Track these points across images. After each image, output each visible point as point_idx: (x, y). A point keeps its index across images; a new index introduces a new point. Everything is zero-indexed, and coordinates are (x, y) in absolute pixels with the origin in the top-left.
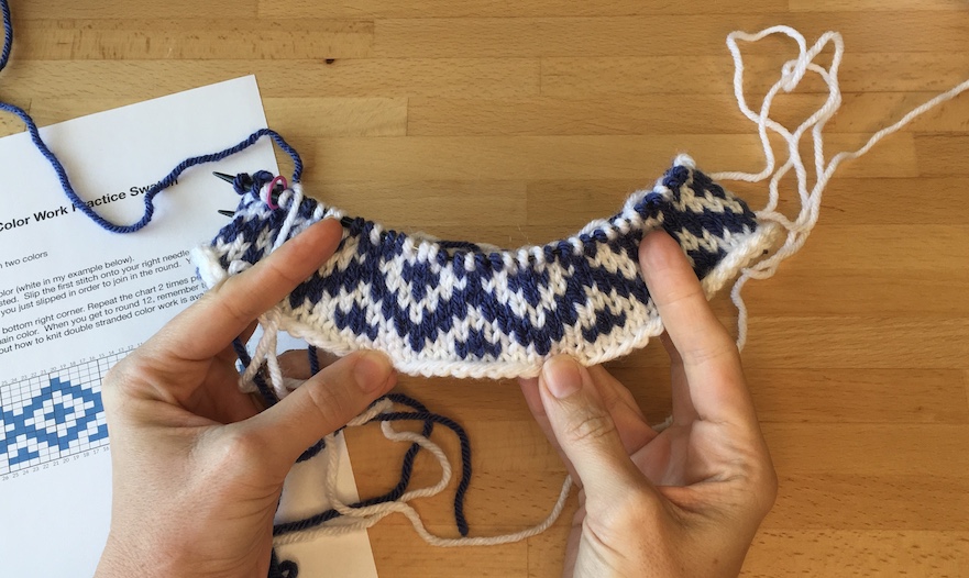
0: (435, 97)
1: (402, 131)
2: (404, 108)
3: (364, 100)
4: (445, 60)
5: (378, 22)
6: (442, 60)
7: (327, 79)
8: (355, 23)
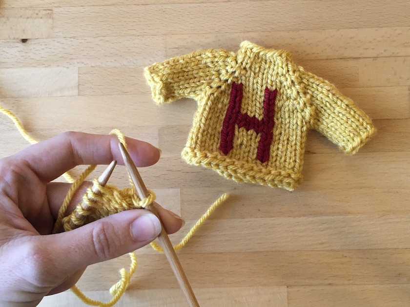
0: (97, 66)
1: (76, 92)
2: (77, 75)
3: (48, 69)
4: (102, 38)
5: (55, 10)
6: (99, 38)
7: (24, 54)
8: (39, 11)
